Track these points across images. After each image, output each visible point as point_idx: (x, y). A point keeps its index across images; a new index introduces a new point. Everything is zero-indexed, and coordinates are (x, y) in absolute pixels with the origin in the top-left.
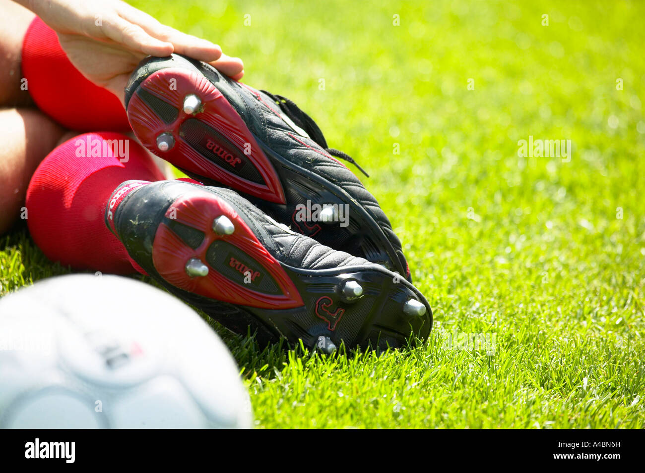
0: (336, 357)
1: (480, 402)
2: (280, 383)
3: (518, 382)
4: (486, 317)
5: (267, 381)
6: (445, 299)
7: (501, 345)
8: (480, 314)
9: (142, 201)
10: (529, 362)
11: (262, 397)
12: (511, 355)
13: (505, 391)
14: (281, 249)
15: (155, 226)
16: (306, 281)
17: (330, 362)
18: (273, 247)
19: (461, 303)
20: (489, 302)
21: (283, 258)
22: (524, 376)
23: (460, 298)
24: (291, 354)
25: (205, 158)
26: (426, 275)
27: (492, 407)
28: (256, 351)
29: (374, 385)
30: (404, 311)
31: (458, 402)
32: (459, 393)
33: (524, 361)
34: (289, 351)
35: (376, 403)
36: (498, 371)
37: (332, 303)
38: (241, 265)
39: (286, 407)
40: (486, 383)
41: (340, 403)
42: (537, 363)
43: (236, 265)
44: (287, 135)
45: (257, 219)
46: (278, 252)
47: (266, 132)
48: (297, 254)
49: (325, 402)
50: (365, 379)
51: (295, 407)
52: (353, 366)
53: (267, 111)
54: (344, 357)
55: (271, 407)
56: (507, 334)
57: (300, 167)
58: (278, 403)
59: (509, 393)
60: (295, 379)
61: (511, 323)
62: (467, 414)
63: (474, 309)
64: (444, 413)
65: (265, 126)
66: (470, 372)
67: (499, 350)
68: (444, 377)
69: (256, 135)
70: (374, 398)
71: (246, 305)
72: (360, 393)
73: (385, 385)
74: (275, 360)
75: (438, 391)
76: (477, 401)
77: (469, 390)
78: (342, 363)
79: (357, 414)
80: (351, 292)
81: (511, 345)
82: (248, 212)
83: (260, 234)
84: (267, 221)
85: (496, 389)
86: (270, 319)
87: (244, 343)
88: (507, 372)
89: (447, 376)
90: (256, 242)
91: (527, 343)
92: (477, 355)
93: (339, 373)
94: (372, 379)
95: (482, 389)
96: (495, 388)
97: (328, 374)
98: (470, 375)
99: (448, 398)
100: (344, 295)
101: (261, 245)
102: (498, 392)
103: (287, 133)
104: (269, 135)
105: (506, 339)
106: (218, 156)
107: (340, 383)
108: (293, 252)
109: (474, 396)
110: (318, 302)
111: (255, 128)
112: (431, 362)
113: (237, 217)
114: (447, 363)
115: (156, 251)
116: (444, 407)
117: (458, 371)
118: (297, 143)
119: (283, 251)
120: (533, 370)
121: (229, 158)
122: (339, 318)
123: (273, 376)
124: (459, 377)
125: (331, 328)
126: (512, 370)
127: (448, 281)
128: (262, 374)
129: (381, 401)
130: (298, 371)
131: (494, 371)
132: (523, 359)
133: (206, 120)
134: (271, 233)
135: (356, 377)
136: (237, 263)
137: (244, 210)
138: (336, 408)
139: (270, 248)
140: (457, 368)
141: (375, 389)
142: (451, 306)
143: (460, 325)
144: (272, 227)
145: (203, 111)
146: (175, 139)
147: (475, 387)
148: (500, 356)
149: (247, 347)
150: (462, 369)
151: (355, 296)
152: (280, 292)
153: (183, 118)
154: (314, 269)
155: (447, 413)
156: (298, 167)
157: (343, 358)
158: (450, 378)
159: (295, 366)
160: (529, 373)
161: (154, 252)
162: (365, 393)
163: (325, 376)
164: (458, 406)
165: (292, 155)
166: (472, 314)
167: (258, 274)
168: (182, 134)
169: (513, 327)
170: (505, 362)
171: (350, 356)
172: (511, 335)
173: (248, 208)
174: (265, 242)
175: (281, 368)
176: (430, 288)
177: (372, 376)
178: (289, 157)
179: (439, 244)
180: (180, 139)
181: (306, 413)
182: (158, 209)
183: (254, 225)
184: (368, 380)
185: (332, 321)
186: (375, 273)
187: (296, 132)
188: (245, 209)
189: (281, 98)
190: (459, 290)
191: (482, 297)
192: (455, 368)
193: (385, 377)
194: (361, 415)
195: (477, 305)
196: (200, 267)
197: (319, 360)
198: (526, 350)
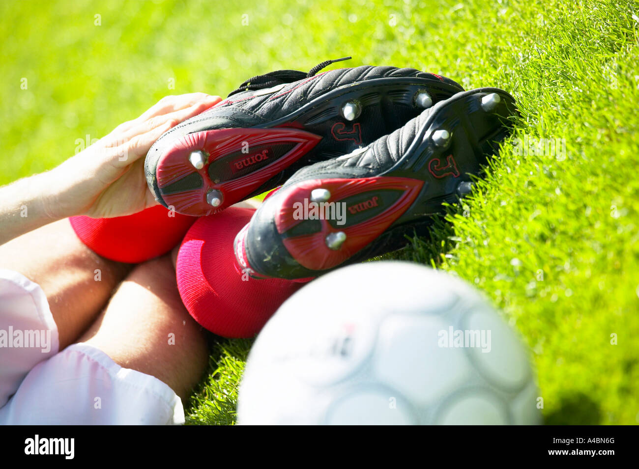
0: (476, 187)
1: (589, 107)
2: (463, 242)
3: (597, 67)
4: (534, 56)
5: (454, 251)
6: (497, 75)
7: (562, 60)
8: (528, 58)
9: (257, 241)
10: (590, 48)
11: (462, 263)
12: (574, 58)
13: (596, 83)
14: (371, 167)
15: (282, 246)
16: (408, 167)
17: (476, 195)
18: (364, 171)
19: (509, 66)
20: (525, 44)
21: (378, 171)
22: (597, 60)
23: (506, 64)
24: (448, 218)
25: (247, 176)
26: (471, 76)
27: (599, 101)
28: (426, 242)
29: (517, 175)
30: (486, 111)
31: (576, 123)
32: (571, 117)
33: (586, 51)
34: (445, 218)
35: (531, 183)
36: (578, 77)
37: (439, 160)
38: (359, 206)
39: (483, 251)
40: (579, 91)
41: (510, 210)
42: (595, 43)
43: (356, 210)
44: (271, 101)
45: (335, 167)
46: (371, 171)
47: (257, 116)
48: (383, 158)
49: (501, 220)
50: (508, 179)
51: (488, 245)
52: (492, 180)
53: (244, 104)
54: (481, 181)
55: (474, 262)
56: (557, 49)
57: (301, 108)
58: (475, 255)
59: (599, 80)
60: (468, 229)
61: (552, 40)
62: (590, 124)
63: (522, 59)
64: (576, 139)
65: (252, 114)
66: (563, 97)
67: (563, 63)
68: (552, 119)
69: (254, 125)
70: (526, 183)
71: (392, 224)
72: (515, 190)
73: (523, 167)
74: (444, 233)
75: (558, 132)
76: (587, 109)
77: (574, 108)
78: (484, 187)
79: (527, 204)
80: (441, 141)
81: (568, 53)
82: (325, 170)
83: (347, 174)
84: (343, 161)
85: (590, 88)
86: (415, 215)
87: (415, 246)
88: (584, 70)
89: (552, 117)
90: (350, 181)
91: (575, 40)
92: (556, 83)
93: (489, 194)
94: (512, 172)
95: (581, 99)
96: (588, 88)
97: (484, 202)
98: (565, 99)
99: (569, 128)
100: (440, 147)
101: (356, 180)
102: (592, 88)
103: (270, 100)
104: (262, 115)
105: (561, 52)
106: (252, 165)
107: (496, 199)
108: (380, 159)
109: (582, 108)
110: (430, 169)
111: (248, 123)
112: (534, 120)
113: (322, 181)
114: (543, 109)
115: (300, 259)
116: (572, 136)
117: (555, 106)
118: (282, 98)
119: (373, 167)
120: (598, 50)
121: (259, 157)
122: (454, 163)
123: (454, 244)
124: (560, 108)
125: (456, 175)
126: (585, 65)
127: (487, 63)
128: (447, 250)
129: (531, 178)
130: (465, 222)
131: (576, 79)
132: (584, 51)
133: (217, 157)
134: (353, 165)
135: (501, 184)
136: (356, 207)
137: (321, 172)
138: (512, 215)
139: (364, 175)
140: (553, 105)
141: (520, 177)
142: (506, 75)
143: (524, 79)
144: (350, 161)
145: (208, 154)
146: (217, 189)
147: (576, 102)
148: (569, 66)
149: (419, 247)
150: (556, 101)
151: (446, 140)
152: (402, 192)
153: (205, 172)
154: (404, 154)
155: (578, 137)
156: (300, 109)
157: (481, 183)
158: (555, 116)
159: (459, 222)
160: (597, 55)
161: (300, 261)
162: (518, 185)
163: (483, 205)
164: (580, 125)
165: (288, 108)
166: (523, 63)
167: (375, 199)
168: (216, 181)
169: (556, 41)
170: (575, 65)
171: (484, 176)
172: (560, 46)
173: (322, 168)
174: (356, 175)
175: (452, 234)
176: (482, 80)
177: (509, 171)
178: (288, 111)
179: (457, 49)
180: (220, 185)
181: (498, 241)
182: (271, 235)
183: (337, 173)
184: (510, 177)
185: (452, 170)
186: (442, 111)
187: (274, 93)
188: (322, 170)
189: (245, 84)
190: (499, 60)
191: (517, 46)
192: (552, 106)
193: (518, 162)
194: (531, 201)
195: (520, 54)
196: (336, 237)
197: (468, 201)
198: (579, 44)
